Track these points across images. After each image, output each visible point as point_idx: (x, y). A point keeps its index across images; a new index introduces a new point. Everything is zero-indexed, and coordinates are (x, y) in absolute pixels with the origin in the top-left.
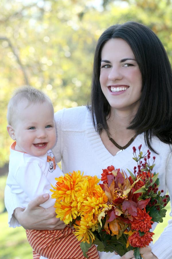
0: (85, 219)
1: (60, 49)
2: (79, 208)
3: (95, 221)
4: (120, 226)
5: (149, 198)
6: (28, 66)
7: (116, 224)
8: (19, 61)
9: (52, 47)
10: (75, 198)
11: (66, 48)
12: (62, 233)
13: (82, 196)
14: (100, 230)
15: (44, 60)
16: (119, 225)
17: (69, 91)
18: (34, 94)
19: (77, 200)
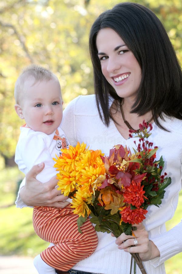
0: (81, 190)
1: (68, 35)
2: (77, 178)
3: (91, 192)
4: (112, 198)
5: (146, 172)
6: (35, 53)
7: (109, 195)
8: (25, 49)
9: (59, 33)
10: (74, 167)
11: (73, 34)
12: (59, 213)
13: (81, 166)
14: (94, 200)
15: (50, 47)
16: (112, 196)
17: (78, 77)
18: (41, 72)
19: (76, 169)
